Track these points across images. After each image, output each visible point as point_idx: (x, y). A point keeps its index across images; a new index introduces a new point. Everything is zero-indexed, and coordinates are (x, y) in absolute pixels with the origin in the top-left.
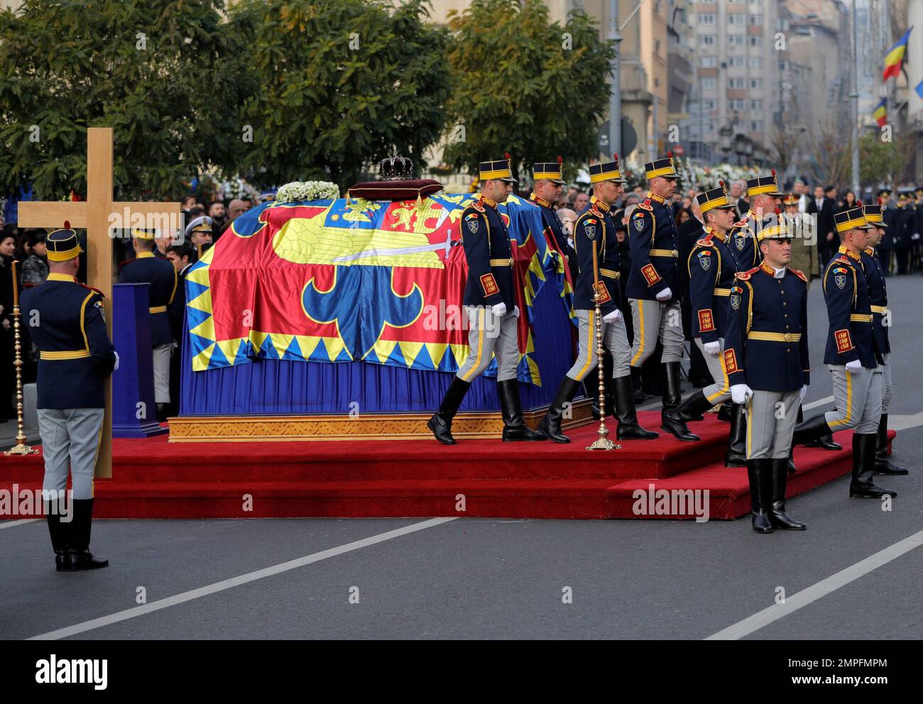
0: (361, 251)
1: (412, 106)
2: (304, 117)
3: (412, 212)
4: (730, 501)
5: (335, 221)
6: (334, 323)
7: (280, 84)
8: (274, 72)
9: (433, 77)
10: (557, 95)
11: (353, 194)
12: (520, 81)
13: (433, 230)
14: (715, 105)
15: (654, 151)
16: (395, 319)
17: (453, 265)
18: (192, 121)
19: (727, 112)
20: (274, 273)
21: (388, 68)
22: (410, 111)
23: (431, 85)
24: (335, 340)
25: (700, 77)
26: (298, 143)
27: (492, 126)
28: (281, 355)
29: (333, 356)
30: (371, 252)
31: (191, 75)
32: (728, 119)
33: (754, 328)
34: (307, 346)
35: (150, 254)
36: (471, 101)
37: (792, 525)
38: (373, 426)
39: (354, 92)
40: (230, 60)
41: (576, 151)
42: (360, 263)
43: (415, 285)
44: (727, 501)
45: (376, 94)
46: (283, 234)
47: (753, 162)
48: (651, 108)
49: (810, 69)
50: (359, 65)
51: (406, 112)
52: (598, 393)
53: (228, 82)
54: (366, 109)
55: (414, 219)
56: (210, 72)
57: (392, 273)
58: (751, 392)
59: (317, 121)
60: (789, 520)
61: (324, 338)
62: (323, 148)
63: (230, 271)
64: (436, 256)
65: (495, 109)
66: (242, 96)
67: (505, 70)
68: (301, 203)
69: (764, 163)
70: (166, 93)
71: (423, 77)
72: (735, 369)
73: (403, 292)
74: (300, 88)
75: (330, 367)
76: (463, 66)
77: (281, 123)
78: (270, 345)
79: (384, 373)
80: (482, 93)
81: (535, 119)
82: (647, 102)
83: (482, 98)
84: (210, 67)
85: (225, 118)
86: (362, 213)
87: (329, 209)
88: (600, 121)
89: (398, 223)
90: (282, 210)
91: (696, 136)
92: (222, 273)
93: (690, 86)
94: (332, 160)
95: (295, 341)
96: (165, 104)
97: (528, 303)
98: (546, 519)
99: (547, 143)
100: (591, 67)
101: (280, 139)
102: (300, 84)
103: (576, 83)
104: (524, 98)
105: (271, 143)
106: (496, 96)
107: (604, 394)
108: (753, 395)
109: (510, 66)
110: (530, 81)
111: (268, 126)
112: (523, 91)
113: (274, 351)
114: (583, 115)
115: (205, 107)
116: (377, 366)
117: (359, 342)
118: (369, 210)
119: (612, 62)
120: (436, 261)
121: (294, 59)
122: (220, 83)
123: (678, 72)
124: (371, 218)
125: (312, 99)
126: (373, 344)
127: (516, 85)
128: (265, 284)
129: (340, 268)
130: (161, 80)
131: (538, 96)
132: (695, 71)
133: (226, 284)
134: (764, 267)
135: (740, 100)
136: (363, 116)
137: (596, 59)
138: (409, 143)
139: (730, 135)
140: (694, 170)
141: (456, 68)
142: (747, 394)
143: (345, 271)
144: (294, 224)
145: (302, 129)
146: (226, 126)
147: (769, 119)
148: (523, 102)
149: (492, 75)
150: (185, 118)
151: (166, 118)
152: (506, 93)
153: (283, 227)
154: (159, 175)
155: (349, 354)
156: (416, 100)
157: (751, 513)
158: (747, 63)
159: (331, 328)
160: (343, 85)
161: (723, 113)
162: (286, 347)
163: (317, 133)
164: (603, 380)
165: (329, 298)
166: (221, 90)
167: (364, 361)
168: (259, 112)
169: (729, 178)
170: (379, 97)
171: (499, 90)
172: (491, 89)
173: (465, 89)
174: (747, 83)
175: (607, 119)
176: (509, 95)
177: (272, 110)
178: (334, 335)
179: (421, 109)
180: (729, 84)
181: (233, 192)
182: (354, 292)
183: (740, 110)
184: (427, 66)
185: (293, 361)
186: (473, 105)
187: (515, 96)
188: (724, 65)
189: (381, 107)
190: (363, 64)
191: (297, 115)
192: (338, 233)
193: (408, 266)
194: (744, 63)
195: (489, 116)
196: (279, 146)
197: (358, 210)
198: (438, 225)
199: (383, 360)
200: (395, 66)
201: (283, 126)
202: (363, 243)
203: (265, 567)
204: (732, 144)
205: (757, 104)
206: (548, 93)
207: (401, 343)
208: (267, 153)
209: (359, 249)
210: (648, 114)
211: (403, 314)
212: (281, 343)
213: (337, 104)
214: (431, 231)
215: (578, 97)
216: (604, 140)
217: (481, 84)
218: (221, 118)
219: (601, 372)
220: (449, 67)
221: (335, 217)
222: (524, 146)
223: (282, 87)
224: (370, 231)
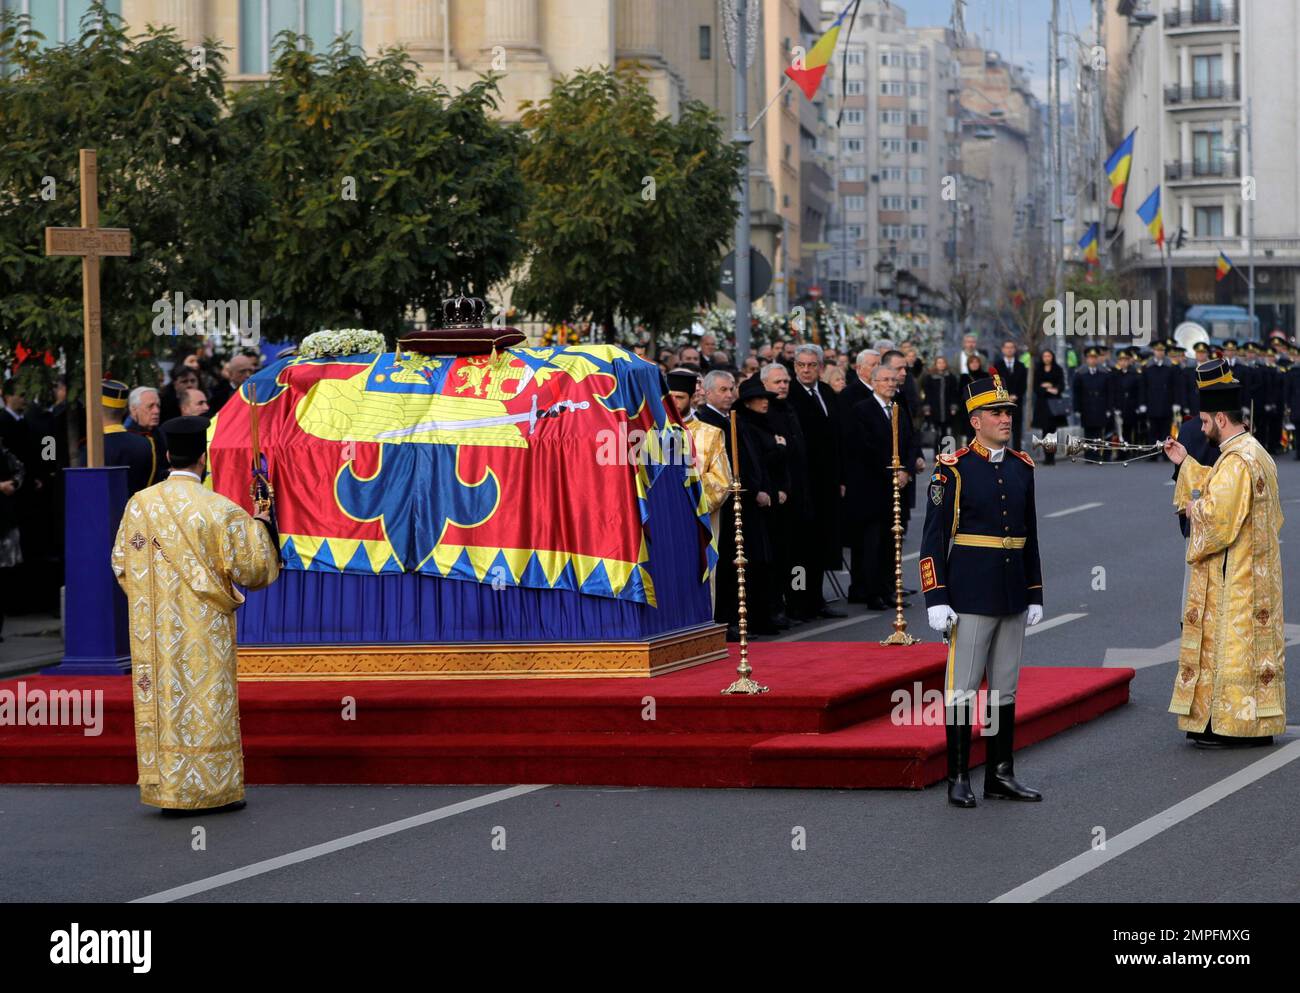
0: (415, 426)
1: (474, 230)
2: (328, 245)
3: (485, 370)
4: (917, 764)
5: (379, 384)
6: (379, 521)
7: (295, 199)
8: (288, 183)
9: (501, 190)
10: (667, 216)
11: (406, 347)
12: (617, 197)
13: (513, 396)
14: (862, 231)
15: (783, 293)
16: (461, 516)
17: (541, 442)
18: (181, 249)
19: (879, 241)
20: (298, 452)
21: (442, 178)
22: (471, 237)
23: (500, 201)
24: (381, 544)
25: (842, 195)
26: (319, 278)
27: (579, 258)
28: (307, 564)
29: (377, 566)
30: (430, 424)
31: (180, 186)
32: (879, 250)
33: (962, 530)
34: (342, 552)
35: (119, 428)
36: (551, 223)
37: (1023, 794)
38: (430, 660)
39: (396, 209)
40: (232, 166)
41: (692, 291)
42: (414, 440)
43: (488, 470)
44: (914, 763)
45: (425, 213)
46: (309, 402)
47: (918, 308)
48: (779, 236)
49: (991, 185)
50: (402, 173)
51: (465, 237)
52: (738, 617)
53: (230, 196)
54: (411, 232)
55: (487, 380)
56: (206, 183)
57: (458, 454)
58: (954, 616)
59: (346, 250)
60: (1018, 787)
61: (365, 542)
62: (353, 287)
63: (238, 451)
64: (517, 431)
65: (583, 234)
66: (247, 214)
67: (598, 181)
68: (334, 359)
69: (932, 310)
70: (147, 210)
71: (488, 191)
72: (933, 585)
73: (472, 480)
74: (323, 204)
75: (372, 582)
76: (539, 177)
77: (297, 252)
78: (292, 551)
79: (446, 589)
80: (566, 212)
81: (636, 248)
82: (775, 228)
83: (565, 219)
84: (206, 176)
85: (225, 245)
86: (416, 372)
87: (371, 366)
88: (724, 251)
89: (465, 386)
90: (308, 369)
91: (837, 273)
92: (227, 453)
93: (829, 206)
94: (366, 301)
95: (325, 545)
96: (145, 226)
97: (641, 494)
98: (669, 787)
99: (653, 280)
100: (712, 178)
101: (296, 273)
102: (323, 200)
103: (692, 200)
104: (622, 219)
105: (283, 278)
106: (584, 217)
107: (745, 618)
108: (958, 620)
109: (604, 177)
110: (632, 197)
111: (279, 256)
112: (620, 209)
113: (297, 558)
114: (701, 243)
115: (197, 230)
116: (437, 579)
117: (413, 547)
118: (426, 369)
119: (740, 171)
120: (517, 437)
121: (315, 166)
122: (219, 198)
123: (814, 188)
124: (429, 379)
125: (338, 219)
126: (431, 550)
127: (612, 202)
128: (286, 467)
129: (387, 446)
130: (140, 193)
131: (640, 217)
132: (836, 186)
133: (232, 467)
134: (976, 447)
135: (897, 225)
136: (408, 242)
137: (718, 167)
138: (468, 280)
139: (890, 272)
140: (842, 318)
141: (531, 179)
142: (949, 618)
143: (394, 451)
144: (325, 387)
145: (326, 259)
146: (226, 255)
147: (936, 252)
148: (621, 227)
149: (580, 188)
150: (170, 244)
151: (147, 244)
152: (598, 213)
153: (310, 391)
154: (136, 321)
155: (399, 563)
156: (479, 221)
157: (945, 779)
158: (907, 175)
159: (374, 527)
160: (381, 200)
161: (873, 244)
162: (313, 553)
163: (346, 266)
164: (744, 599)
165: (371, 488)
166: (220, 207)
167: (419, 572)
168: (268, 236)
169: (888, 329)
170: (429, 216)
171: (589, 209)
172: (577, 208)
173: (542, 207)
174: (907, 203)
175: (732, 248)
176: (601, 216)
177: (285, 235)
178: (378, 537)
179: (485, 232)
180: (881, 203)
181: (225, 346)
182: (406, 479)
183: (896, 239)
184: (494, 175)
185: (323, 572)
186: (554, 228)
187: (610, 218)
188: (875, 179)
189: (432, 230)
190: (407, 172)
191: (318, 241)
192: (384, 399)
193: (479, 444)
194: (902, 176)
195: (575, 243)
196: (294, 284)
197: (411, 368)
198: (520, 389)
199: (444, 571)
200: (451, 176)
201: (299, 256)
202: (417, 413)
203: (293, 850)
204: (893, 283)
205: (919, 229)
206: (654, 212)
207: (469, 549)
208: (279, 293)
209: (414, 420)
210: (776, 243)
211: (472, 510)
212: (306, 548)
213: (372, 227)
214: (510, 396)
215: (694, 218)
216: (727, 276)
217: (564, 200)
218: (219, 244)
219: (741, 588)
220: (520, 177)
221: (380, 378)
222: (621, 284)
223: (299, 203)
224: (428, 396)
